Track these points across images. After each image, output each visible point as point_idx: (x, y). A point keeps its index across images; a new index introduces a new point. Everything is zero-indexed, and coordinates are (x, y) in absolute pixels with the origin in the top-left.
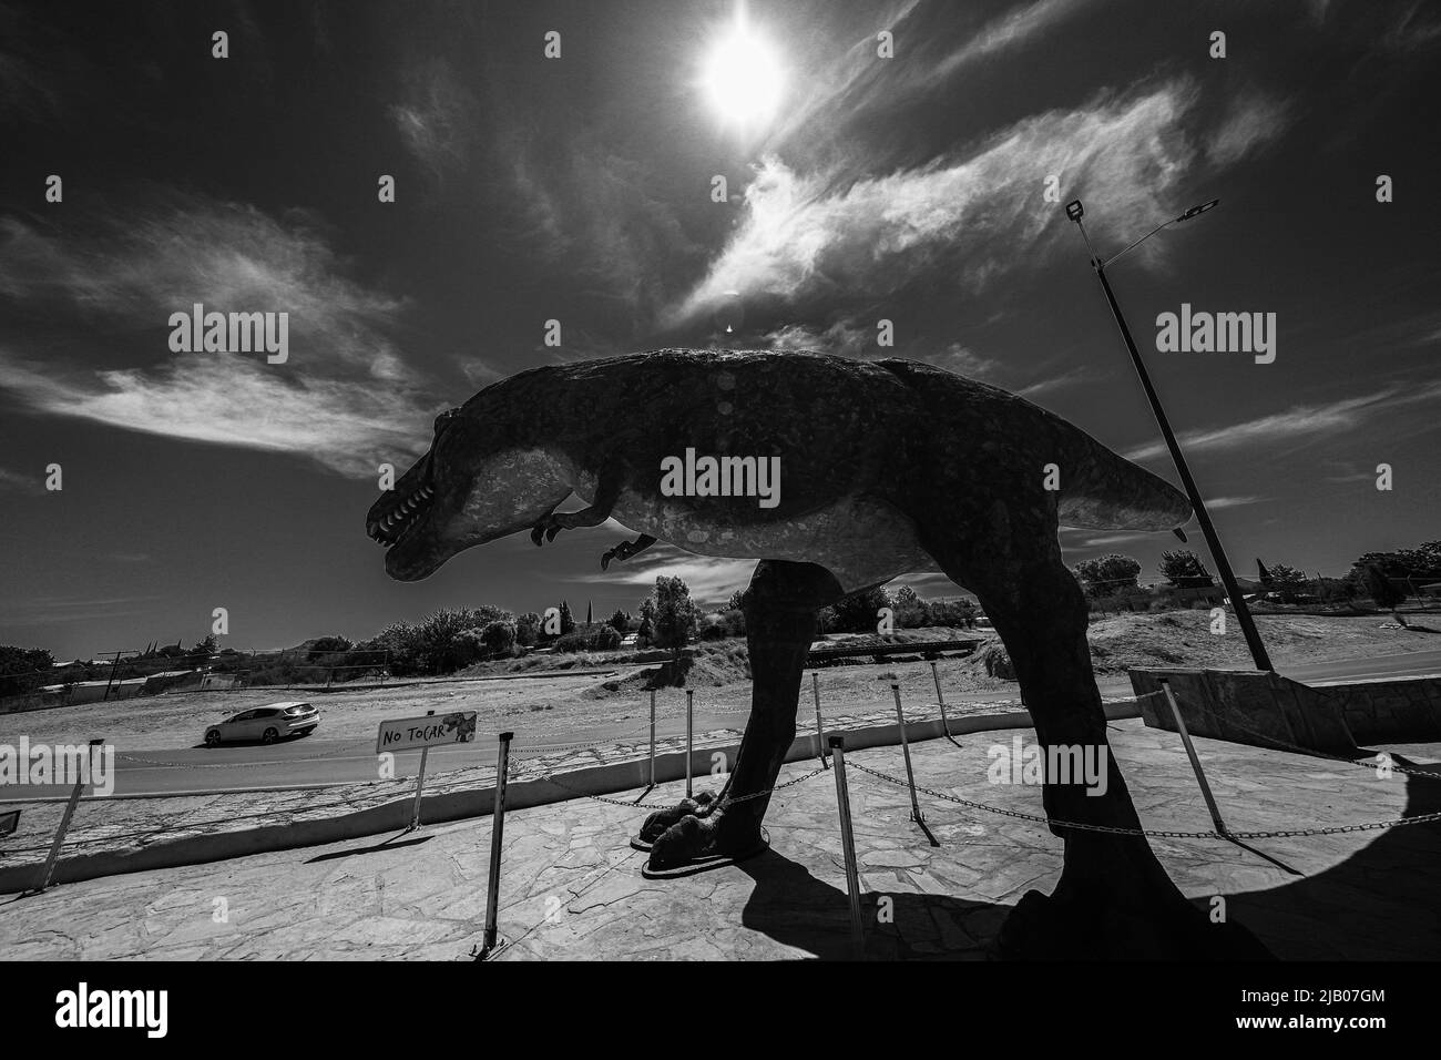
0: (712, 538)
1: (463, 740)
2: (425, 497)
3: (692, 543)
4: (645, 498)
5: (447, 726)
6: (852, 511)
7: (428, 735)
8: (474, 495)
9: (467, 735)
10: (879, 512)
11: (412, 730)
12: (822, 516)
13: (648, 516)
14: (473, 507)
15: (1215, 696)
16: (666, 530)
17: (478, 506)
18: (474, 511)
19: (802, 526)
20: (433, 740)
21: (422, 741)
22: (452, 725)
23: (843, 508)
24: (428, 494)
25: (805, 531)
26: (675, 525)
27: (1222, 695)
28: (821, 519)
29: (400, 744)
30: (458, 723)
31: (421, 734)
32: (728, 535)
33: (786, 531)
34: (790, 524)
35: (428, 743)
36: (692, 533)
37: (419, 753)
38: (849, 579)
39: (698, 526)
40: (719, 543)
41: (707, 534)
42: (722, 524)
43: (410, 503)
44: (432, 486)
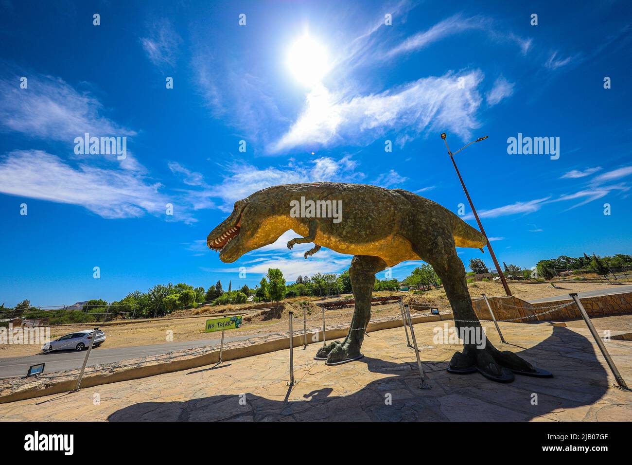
0: (348, 247)
1: (237, 327)
2: (233, 231)
3: (341, 249)
6: (392, 239)
7: (224, 325)
8: (259, 231)
9: (239, 325)
10: (400, 240)
12: (383, 241)
13: (325, 239)
14: (258, 235)
15: (496, 305)
16: (331, 245)
18: (257, 237)
19: (377, 244)
20: (227, 327)
21: (222, 328)
22: (233, 321)
23: (389, 238)
24: (234, 230)
26: (335, 243)
27: (498, 305)
28: (382, 242)
29: (214, 329)
31: (222, 325)
32: (353, 246)
34: (373, 243)
35: (224, 328)
36: (341, 245)
37: (221, 332)
38: (390, 262)
39: (342, 243)
40: (350, 249)
41: (346, 246)
42: (351, 243)
43: (227, 233)
44: (237, 227)
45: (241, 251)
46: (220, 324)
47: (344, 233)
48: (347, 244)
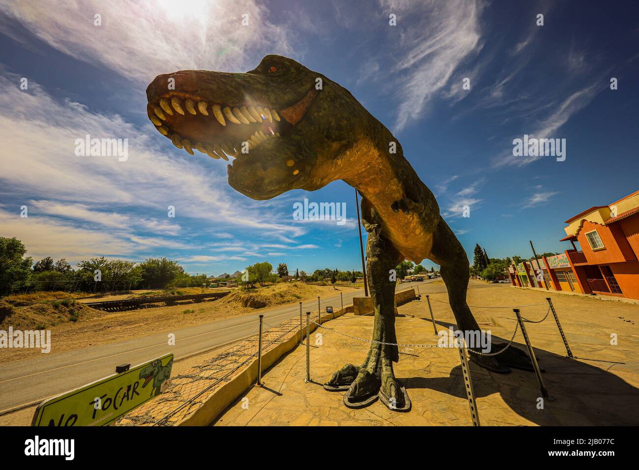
3: (415, 234)
5: (143, 380)
8: (346, 154)
14: (339, 161)
16: (412, 225)
22: (149, 378)
26: (416, 224)
36: (418, 229)
39: (420, 227)
40: (420, 236)
41: (420, 232)
48: (422, 229)
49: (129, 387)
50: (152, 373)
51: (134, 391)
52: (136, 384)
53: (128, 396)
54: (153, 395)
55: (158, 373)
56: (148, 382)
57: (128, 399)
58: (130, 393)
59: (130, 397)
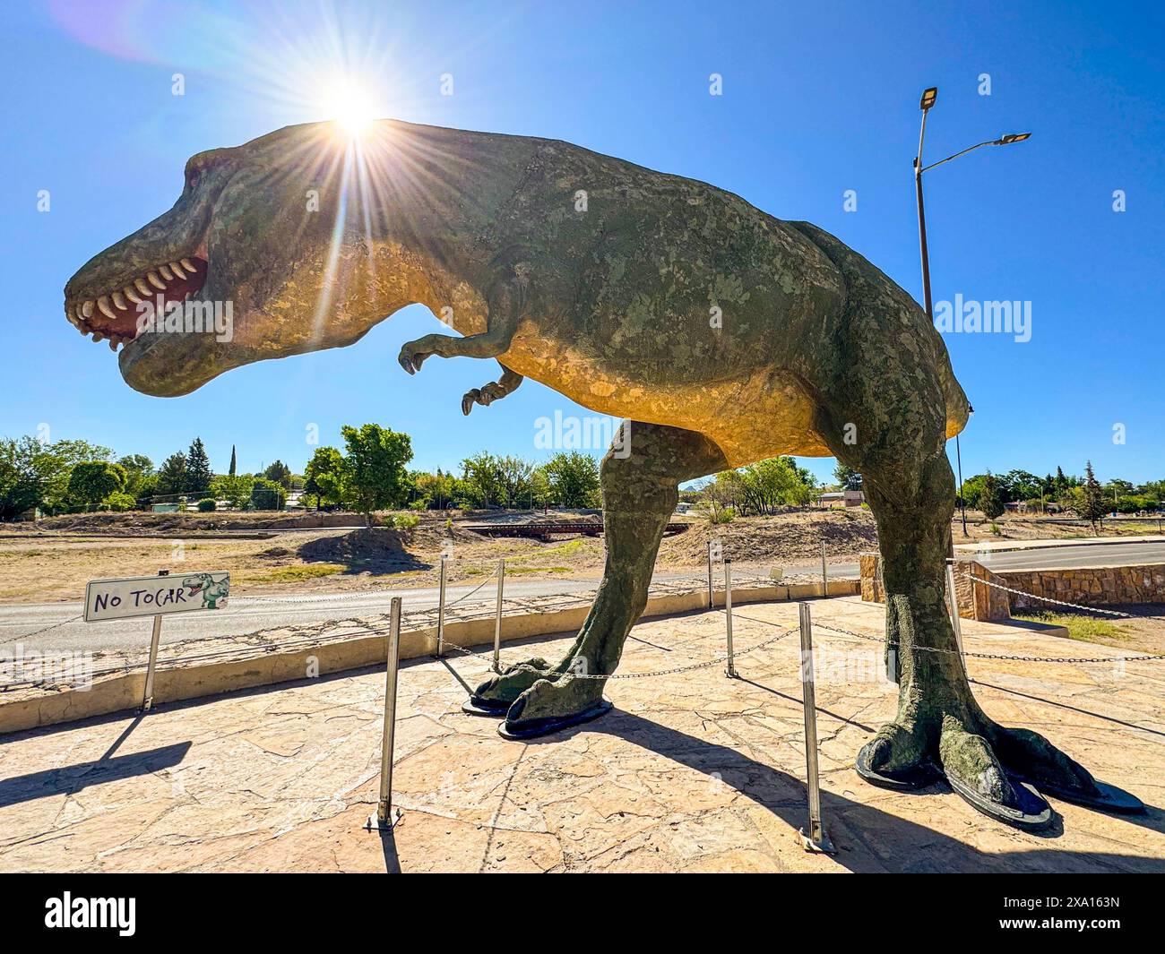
0: (619, 393)
1: (212, 606)
2: (182, 274)
3: (594, 396)
4: (543, 333)
5: (188, 590)
6: (765, 383)
7: (161, 601)
8: (286, 288)
9: (218, 601)
11: (138, 593)
12: (736, 385)
13: (545, 355)
14: (281, 304)
16: (565, 377)
17: (288, 305)
18: (280, 311)
19: (715, 393)
20: (169, 605)
21: (153, 607)
22: (196, 588)
23: (758, 380)
25: (716, 399)
26: (578, 372)
28: (732, 389)
29: (120, 610)
30: (205, 584)
31: (150, 598)
32: (636, 391)
33: (698, 396)
34: (704, 389)
35: (163, 609)
36: (597, 383)
37: (149, 622)
38: (740, 453)
39: (604, 377)
40: (625, 399)
41: (613, 388)
42: (635, 378)
43: (154, 280)
44: (194, 262)
45: (212, 356)
46: (142, 596)
47: (617, 338)
48: (619, 380)
49: (172, 592)
50: (200, 586)
51: (178, 596)
52: (180, 591)
53: (171, 598)
54: (206, 606)
55: (208, 587)
56: (197, 592)
57: (172, 601)
58: (174, 596)
59: (175, 600)
